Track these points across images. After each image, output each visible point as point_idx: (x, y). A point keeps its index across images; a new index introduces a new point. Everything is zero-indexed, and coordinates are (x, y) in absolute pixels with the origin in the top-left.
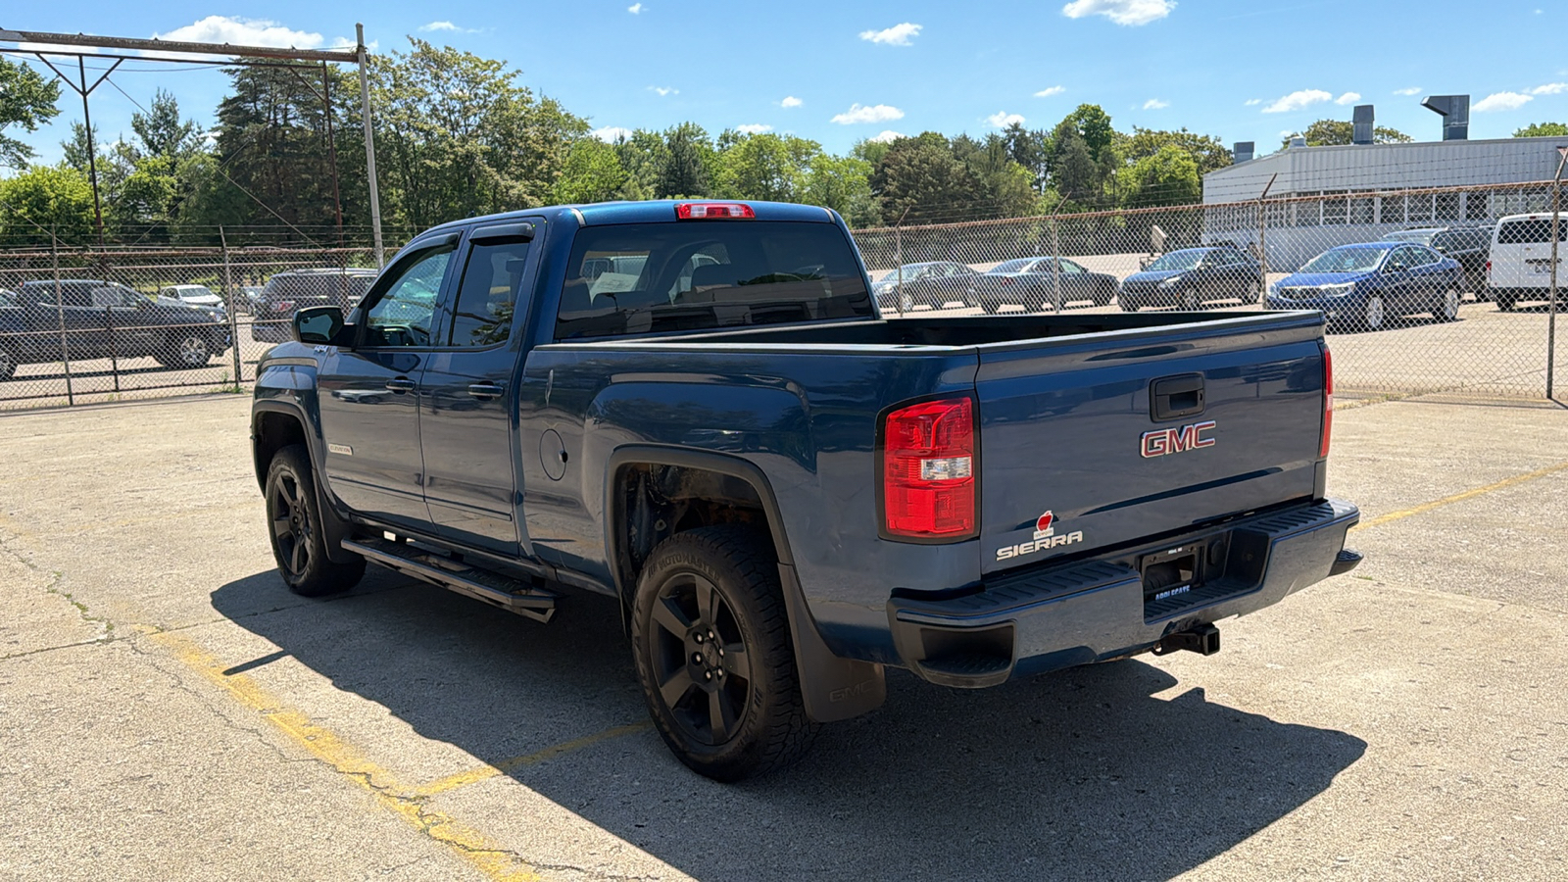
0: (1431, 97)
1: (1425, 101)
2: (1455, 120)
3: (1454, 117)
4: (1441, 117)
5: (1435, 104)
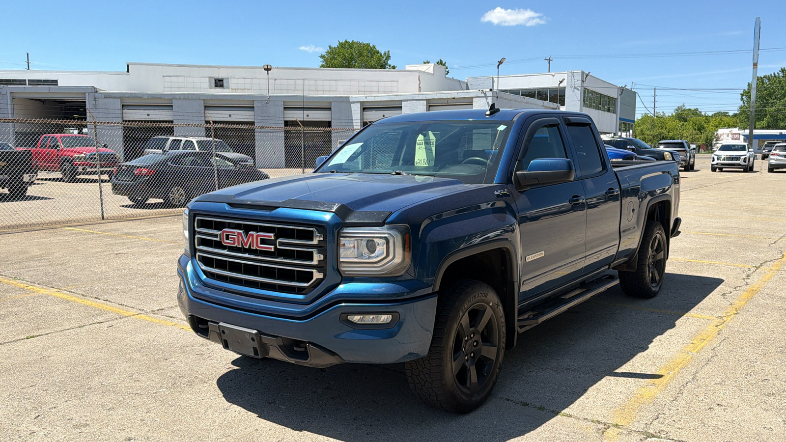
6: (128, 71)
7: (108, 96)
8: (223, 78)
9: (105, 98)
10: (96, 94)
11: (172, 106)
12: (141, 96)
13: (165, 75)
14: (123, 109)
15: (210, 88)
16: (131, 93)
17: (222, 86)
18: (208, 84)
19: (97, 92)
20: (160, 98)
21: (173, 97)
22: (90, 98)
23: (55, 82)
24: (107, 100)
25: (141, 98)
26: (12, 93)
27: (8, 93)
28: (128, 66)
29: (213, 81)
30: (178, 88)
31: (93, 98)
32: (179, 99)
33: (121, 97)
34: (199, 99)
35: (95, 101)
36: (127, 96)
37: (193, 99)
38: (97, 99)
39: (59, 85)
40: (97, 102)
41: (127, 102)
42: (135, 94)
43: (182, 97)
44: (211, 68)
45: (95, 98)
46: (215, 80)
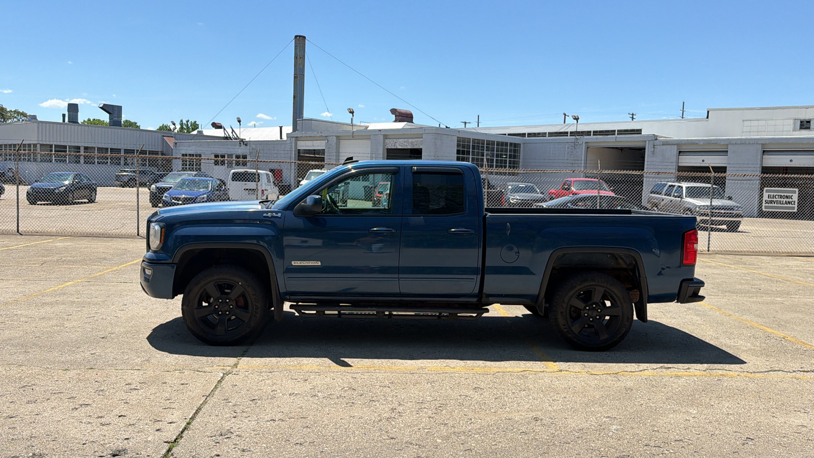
0: (104, 104)
1: (101, 106)
2: (115, 117)
3: (115, 116)
4: (108, 115)
5: (105, 108)
6: (708, 117)
7: (667, 143)
8: (811, 119)
9: (663, 145)
10: (655, 141)
11: (727, 151)
12: (697, 142)
13: (745, 119)
14: (679, 155)
15: (794, 130)
16: (688, 140)
17: (808, 128)
18: (792, 126)
19: (656, 139)
20: (716, 144)
21: (730, 142)
22: (650, 145)
23: (639, 131)
24: (664, 147)
25: (697, 144)
26: (588, 142)
27: (584, 143)
28: (708, 112)
29: (799, 123)
30: (758, 132)
31: (652, 146)
32: (736, 144)
33: (678, 144)
34: (757, 144)
35: (654, 148)
36: (683, 142)
37: (750, 144)
38: (655, 147)
39: (643, 134)
40: (655, 149)
41: (683, 149)
42: (691, 140)
43: (739, 142)
44: (797, 109)
45: (654, 145)
46: (801, 122)
